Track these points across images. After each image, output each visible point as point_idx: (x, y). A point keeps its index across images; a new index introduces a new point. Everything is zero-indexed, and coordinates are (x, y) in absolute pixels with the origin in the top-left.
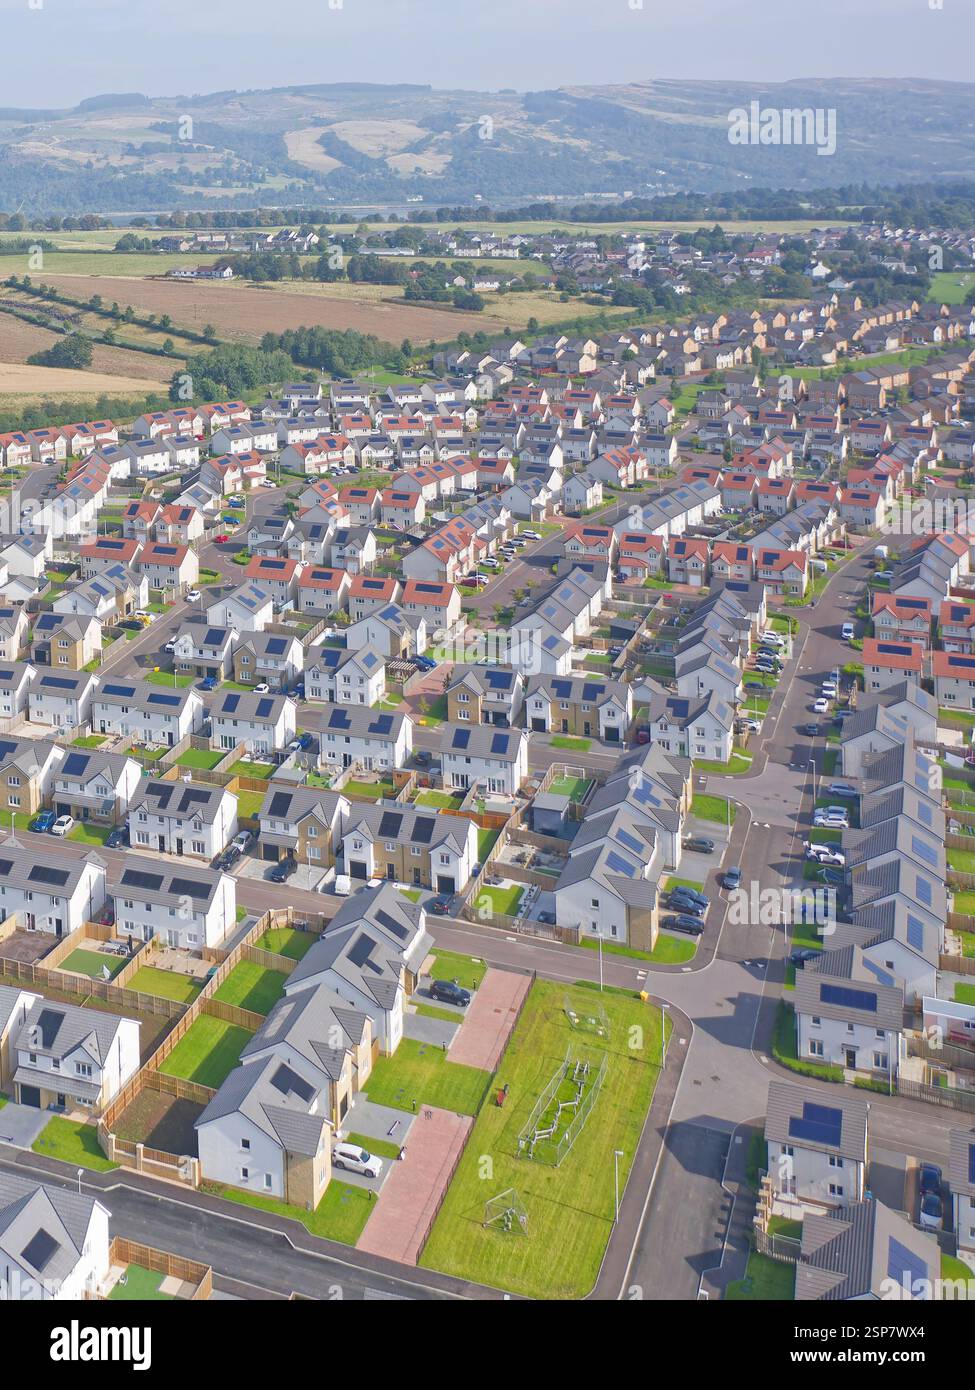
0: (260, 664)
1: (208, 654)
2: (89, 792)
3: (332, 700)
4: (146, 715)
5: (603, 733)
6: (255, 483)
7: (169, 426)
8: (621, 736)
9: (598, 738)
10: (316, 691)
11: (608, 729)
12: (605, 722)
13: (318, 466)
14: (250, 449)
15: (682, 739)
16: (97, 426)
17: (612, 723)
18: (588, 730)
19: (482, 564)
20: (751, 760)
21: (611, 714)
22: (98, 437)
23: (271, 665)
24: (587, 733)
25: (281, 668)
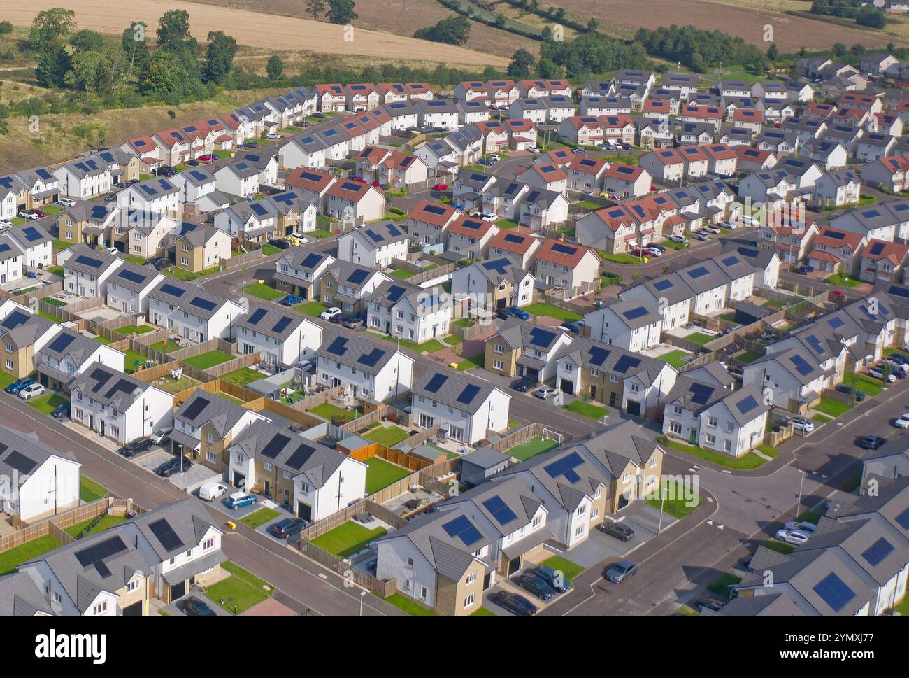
0: (340, 290)
1: (301, 275)
2: (63, 368)
3: (388, 332)
4: (186, 315)
5: (625, 405)
6: (521, 147)
7: (486, 94)
8: (642, 411)
9: (620, 408)
10: (376, 321)
11: (631, 403)
12: (628, 395)
13: (593, 139)
14: (543, 120)
15: (694, 424)
16: (413, 87)
17: (636, 398)
18: (614, 400)
19: (670, 239)
20: (770, 459)
21: (635, 388)
22: (412, 97)
23: (349, 292)
24: (612, 404)
25: (356, 296)
